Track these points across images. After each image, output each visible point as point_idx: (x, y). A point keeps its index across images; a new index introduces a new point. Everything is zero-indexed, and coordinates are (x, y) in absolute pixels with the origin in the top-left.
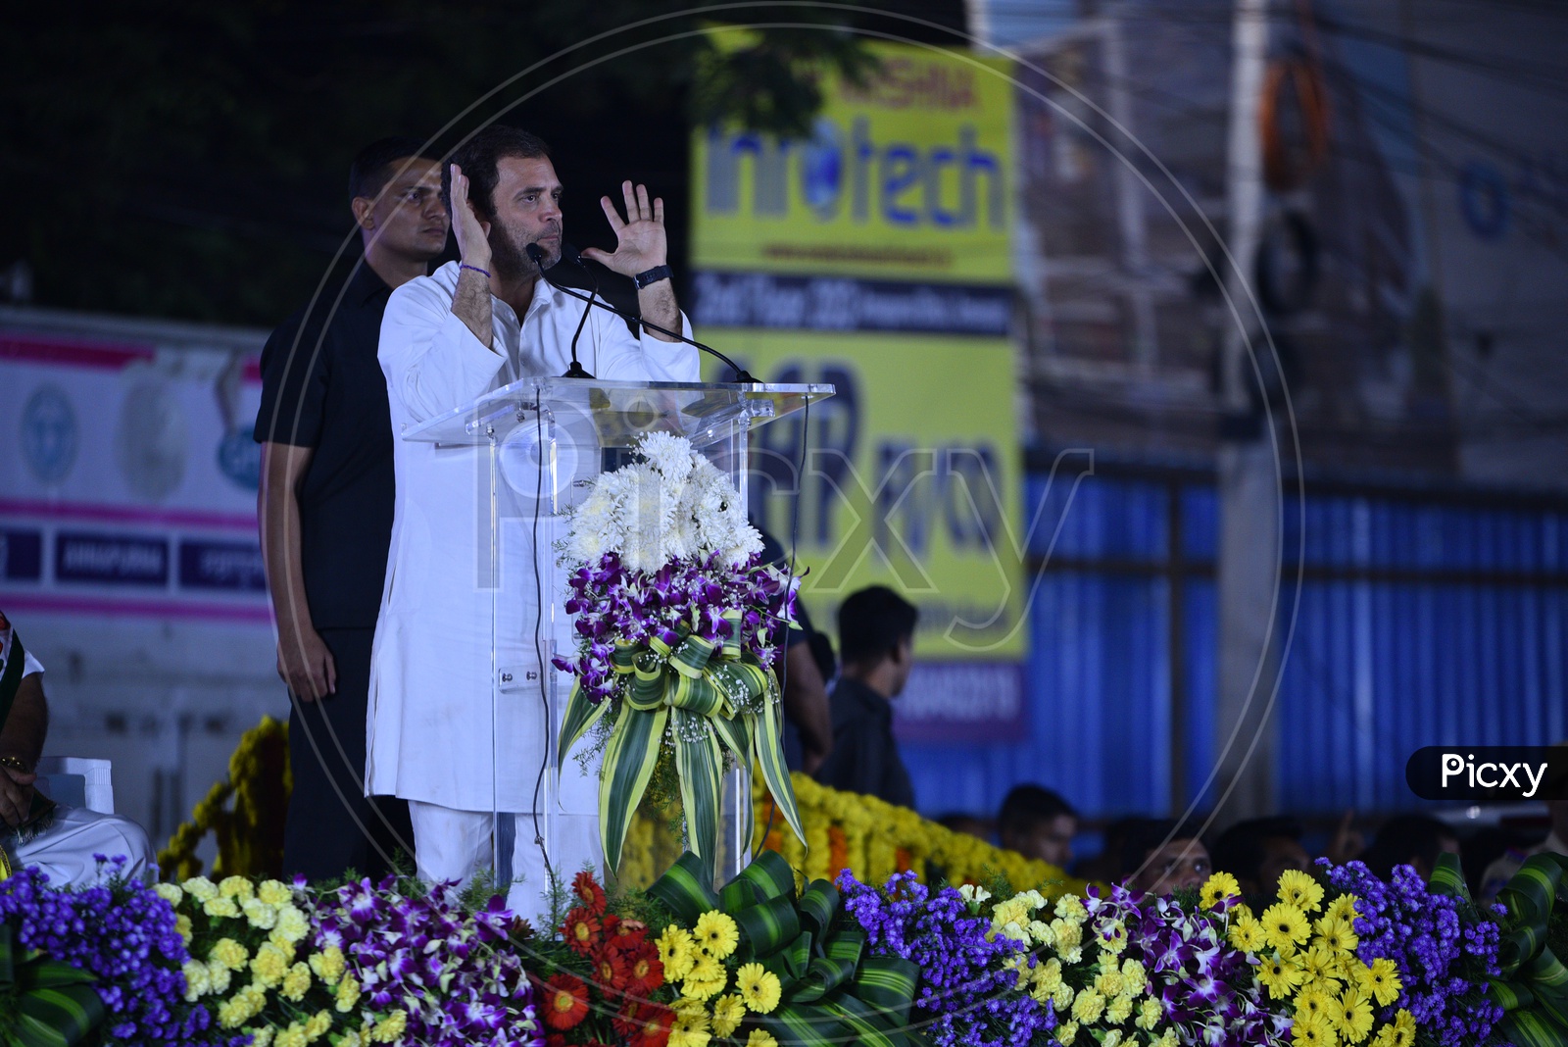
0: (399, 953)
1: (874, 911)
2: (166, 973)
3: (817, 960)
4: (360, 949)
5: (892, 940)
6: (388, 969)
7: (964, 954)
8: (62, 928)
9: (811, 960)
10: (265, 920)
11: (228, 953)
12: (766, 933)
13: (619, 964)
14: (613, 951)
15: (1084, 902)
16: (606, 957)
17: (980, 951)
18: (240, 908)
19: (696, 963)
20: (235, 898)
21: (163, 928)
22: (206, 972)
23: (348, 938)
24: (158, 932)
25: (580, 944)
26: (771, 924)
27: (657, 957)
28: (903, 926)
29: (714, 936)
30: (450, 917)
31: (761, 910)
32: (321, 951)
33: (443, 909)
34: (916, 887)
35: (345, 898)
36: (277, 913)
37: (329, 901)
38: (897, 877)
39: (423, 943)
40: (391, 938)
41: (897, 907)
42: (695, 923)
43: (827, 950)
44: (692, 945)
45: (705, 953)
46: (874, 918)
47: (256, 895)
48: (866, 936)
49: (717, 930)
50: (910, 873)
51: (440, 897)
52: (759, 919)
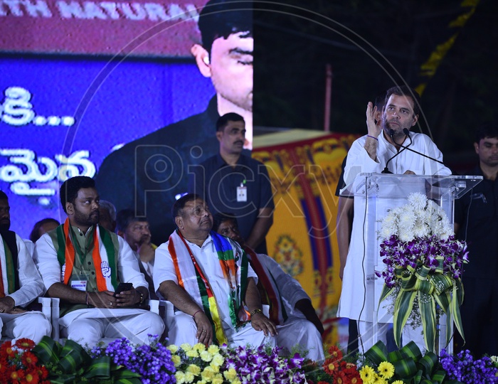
0: (256, 371)
1: (449, 364)
2: (167, 375)
3: (425, 381)
4: (242, 370)
5: (456, 374)
6: (251, 377)
7: (486, 380)
8: (127, 359)
9: (422, 380)
10: (207, 358)
11: (193, 369)
12: (404, 370)
13: (345, 378)
14: (343, 374)
16: (340, 376)
17: (492, 380)
18: (199, 354)
19: (376, 379)
20: (198, 350)
21: (166, 360)
22: (184, 375)
23: (238, 365)
25: (330, 371)
26: (405, 367)
27: (360, 377)
28: (461, 370)
29: (386, 370)
30: (276, 360)
31: (403, 362)
32: (227, 370)
33: (273, 357)
34: (467, 355)
35: (237, 352)
36: (213, 356)
37: (233, 353)
38: (462, 352)
39: (265, 368)
40: (255, 366)
41: (460, 362)
42: (378, 366)
43: (431, 377)
44: (374, 372)
45: (381, 376)
46: (448, 366)
47: (207, 350)
48: (447, 372)
49: (387, 368)
50: (467, 351)
51: (277, 353)
52: (401, 365)
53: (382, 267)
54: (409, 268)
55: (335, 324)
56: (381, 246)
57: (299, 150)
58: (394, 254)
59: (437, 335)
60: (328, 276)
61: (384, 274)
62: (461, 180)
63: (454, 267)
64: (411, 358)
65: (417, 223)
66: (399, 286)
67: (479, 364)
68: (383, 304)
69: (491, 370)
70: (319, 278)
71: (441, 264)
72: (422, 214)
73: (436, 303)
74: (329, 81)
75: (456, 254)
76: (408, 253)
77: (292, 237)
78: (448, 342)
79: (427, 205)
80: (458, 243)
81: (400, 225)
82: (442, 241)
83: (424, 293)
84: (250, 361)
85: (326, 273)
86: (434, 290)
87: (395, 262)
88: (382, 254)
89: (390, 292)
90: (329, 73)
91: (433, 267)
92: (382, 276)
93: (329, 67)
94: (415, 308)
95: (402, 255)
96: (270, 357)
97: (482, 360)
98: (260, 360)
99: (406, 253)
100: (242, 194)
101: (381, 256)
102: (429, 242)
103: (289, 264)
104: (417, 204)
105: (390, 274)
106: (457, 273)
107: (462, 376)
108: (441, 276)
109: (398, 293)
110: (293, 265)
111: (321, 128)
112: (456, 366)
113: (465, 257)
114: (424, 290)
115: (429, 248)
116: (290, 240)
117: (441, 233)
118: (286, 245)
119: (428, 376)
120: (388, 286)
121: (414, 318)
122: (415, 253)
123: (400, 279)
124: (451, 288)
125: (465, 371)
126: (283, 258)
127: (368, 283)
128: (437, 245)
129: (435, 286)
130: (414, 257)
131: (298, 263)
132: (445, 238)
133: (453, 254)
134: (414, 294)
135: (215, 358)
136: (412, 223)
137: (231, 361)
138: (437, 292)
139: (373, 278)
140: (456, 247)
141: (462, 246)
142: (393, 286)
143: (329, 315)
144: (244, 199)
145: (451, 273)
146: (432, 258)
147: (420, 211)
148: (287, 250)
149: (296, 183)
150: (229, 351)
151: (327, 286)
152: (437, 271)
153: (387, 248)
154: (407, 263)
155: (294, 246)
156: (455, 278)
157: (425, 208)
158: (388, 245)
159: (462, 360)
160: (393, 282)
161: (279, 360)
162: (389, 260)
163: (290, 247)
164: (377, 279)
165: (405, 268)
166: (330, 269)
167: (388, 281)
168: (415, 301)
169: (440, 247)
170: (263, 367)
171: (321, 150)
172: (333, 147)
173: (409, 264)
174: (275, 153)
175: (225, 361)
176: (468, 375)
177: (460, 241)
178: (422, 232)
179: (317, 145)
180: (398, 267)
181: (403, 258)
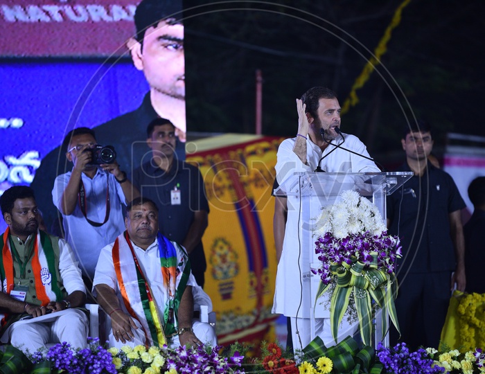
0: (196, 371)
1: (386, 357)
4: (183, 370)
5: (393, 367)
8: (68, 363)
10: (148, 360)
11: (134, 370)
12: (342, 364)
14: (282, 371)
15: (475, 354)
16: (280, 373)
17: (428, 371)
18: (140, 356)
20: (138, 352)
21: (108, 363)
23: (179, 366)
24: (105, 364)
25: (269, 368)
26: (343, 361)
28: (398, 362)
29: (324, 365)
30: (216, 359)
31: (341, 356)
32: (168, 370)
33: (214, 356)
34: (404, 348)
35: (178, 352)
36: (154, 357)
37: (174, 354)
38: (398, 345)
39: (205, 367)
40: (195, 366)
41: (396, 355)
42: (317, 361)
43: (369, 370)
44: (313, 368)
45: (320, 371)
46: (385, 360)
47: (147, 351)
48: (384, 365)
49: (326, 363)
50: (403, 343)
51: (217, 352)
52: (339, 359)
53: (318, 265)
54: (345, 264)
55: (273, 323)
56: (317, 243)
57: (232, 154)
58: (329, 251)
59: (373, 329)
60: (263, 277)
61: (319, 271)
62: (392, 176)
63: (388, 262)
64: (349, 353)
65: (351, 219)
66: (334, 282)
67: (415, 356)
68: (319, 300)
69: (427, 362)
70: (254, 279)
71: (375, 259)
72: (355, 210)
73: (372, 298)
74: (259, 87)
75: (389, 249)
76: (343, 249)
77: (228, 240)
78: (384, 336)
79: (360, 201)
80: (391, 238)
81: (333, 222)
82: (376, 237)
83: (359, 288)
84: (191, 361)
85: (261, 274)
86: (369, 285)
87: (331, 259)
88: (317, 252)
89: (327, 289)
90: (259, 78)
91: (368, 263)
92: (318, 273)
93: (259, 72)
94: (351, 303)
95: (337, 252)
96: (210, 356)
97: (418, 352)
98: (200, 359)
99: (340, 250)
100: (176, 197)
101: (316, 253)
102: (362, 239)
103: (225, 266)
104: (349, 202)
105: (326, 271)
106: (391, 268)
107: (399, 368)
108: (375, 271)
109: (334, 289)
110: (229, 267)
111: (253, 132)
112: (392, 359)
113: (398, 252)
114: (359, 286)
115: (363, 244)
116: (226, 243)
117: (374, 229)
118: (221, 248)
119: (365, 370)
120: (324, 283)
121: (350, 314)
122: (349, 249)
123: (335, 275)
124: (386, 282)
125: (401, 364)
126: (219, 260)
127: (304, 281)
128: (371, 240)
129: (370, 282)
130: (348, 253)
131: (234, 265)
132: (379, 233)
133: (386, 250)
134: (350, 290)
135: (156, 359)
136: (345, 220)
137: (172, 361)
138: (372, 287)
139: (310, 276)
140: (389, 242)
141: (395, 241)
142: (329, 282)
143: (266, 315)
144: (178, 202)
145: (385, 268)
146: (366, 254)
147: (353, 208)
148: (222, 252)
149: (230, 187)
150: (169, 351)
151: (263, 287)
152: (371, 266)
153: (322, 245)
154: (342, 259)
155: (230, 249)
156: (389, 273)
157: (358, 205)
158: (323, 243)
159: (398, 352)
160: (328, 279)
161: (219, 359)
162: (324, 257)
163: (225, 249)
164: (312, 276)
165: (340, 265)
166: (265, 270)
167: (323, 278)
168: (350, 297)
169: (373, 243)
170: (204, 366)
171: (253, 153)
172: (266, 150)
173: (344, 260)
174: (209, 157)
175: (166, 362)
176: (404, 368)
177: (393, 236)
178: (356, 229)
179: (250, 149)
180: (333, 264)
181: (338, 255)
